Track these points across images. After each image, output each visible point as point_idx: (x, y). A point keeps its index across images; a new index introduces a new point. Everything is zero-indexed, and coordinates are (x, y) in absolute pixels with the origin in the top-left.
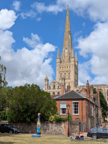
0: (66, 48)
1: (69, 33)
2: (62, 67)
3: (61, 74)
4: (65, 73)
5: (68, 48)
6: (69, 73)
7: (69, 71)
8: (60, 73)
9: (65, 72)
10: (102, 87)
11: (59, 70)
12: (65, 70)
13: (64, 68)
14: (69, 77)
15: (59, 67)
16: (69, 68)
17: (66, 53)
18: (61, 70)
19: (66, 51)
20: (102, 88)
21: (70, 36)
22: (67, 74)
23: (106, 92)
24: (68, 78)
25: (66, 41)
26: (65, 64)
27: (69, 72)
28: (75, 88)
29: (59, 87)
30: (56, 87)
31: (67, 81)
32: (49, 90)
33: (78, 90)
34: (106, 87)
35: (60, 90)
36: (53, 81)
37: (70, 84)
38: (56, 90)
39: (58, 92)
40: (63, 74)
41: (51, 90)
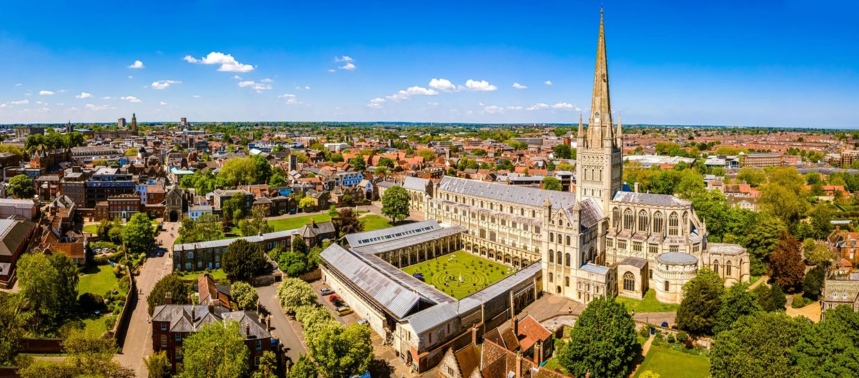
0: (597, 114)
2: (587, 157)
3: (585, 170)
4: (593, 171)
5: (600, 113)
6: (601, 171)
7: (600, 167)
8: (584, 168)
9: (593, 168)
11: (581, 163)
12: (593, 163)
13: (591, 160)
15: (582, 156)
16: (600, 160)
17: (595, 125)
18: (584, 162)
21: (605, 84)
22: (597, 172)
23: (668, 218)
24: (599, 180)
25: (597, 98)
26: (593, 152)
28: (611, 203)
29: (568, 225)
30: (565, 224)
31: (596, 186)
32: (551, 228)
33: (616, 208)
34: (669, 208)
35: (570, 232)
36: (559, 212)
37: (602, 193)
38: (564, 231)
39: (566, 235)
40: (589, 171)
41: (555, 229)
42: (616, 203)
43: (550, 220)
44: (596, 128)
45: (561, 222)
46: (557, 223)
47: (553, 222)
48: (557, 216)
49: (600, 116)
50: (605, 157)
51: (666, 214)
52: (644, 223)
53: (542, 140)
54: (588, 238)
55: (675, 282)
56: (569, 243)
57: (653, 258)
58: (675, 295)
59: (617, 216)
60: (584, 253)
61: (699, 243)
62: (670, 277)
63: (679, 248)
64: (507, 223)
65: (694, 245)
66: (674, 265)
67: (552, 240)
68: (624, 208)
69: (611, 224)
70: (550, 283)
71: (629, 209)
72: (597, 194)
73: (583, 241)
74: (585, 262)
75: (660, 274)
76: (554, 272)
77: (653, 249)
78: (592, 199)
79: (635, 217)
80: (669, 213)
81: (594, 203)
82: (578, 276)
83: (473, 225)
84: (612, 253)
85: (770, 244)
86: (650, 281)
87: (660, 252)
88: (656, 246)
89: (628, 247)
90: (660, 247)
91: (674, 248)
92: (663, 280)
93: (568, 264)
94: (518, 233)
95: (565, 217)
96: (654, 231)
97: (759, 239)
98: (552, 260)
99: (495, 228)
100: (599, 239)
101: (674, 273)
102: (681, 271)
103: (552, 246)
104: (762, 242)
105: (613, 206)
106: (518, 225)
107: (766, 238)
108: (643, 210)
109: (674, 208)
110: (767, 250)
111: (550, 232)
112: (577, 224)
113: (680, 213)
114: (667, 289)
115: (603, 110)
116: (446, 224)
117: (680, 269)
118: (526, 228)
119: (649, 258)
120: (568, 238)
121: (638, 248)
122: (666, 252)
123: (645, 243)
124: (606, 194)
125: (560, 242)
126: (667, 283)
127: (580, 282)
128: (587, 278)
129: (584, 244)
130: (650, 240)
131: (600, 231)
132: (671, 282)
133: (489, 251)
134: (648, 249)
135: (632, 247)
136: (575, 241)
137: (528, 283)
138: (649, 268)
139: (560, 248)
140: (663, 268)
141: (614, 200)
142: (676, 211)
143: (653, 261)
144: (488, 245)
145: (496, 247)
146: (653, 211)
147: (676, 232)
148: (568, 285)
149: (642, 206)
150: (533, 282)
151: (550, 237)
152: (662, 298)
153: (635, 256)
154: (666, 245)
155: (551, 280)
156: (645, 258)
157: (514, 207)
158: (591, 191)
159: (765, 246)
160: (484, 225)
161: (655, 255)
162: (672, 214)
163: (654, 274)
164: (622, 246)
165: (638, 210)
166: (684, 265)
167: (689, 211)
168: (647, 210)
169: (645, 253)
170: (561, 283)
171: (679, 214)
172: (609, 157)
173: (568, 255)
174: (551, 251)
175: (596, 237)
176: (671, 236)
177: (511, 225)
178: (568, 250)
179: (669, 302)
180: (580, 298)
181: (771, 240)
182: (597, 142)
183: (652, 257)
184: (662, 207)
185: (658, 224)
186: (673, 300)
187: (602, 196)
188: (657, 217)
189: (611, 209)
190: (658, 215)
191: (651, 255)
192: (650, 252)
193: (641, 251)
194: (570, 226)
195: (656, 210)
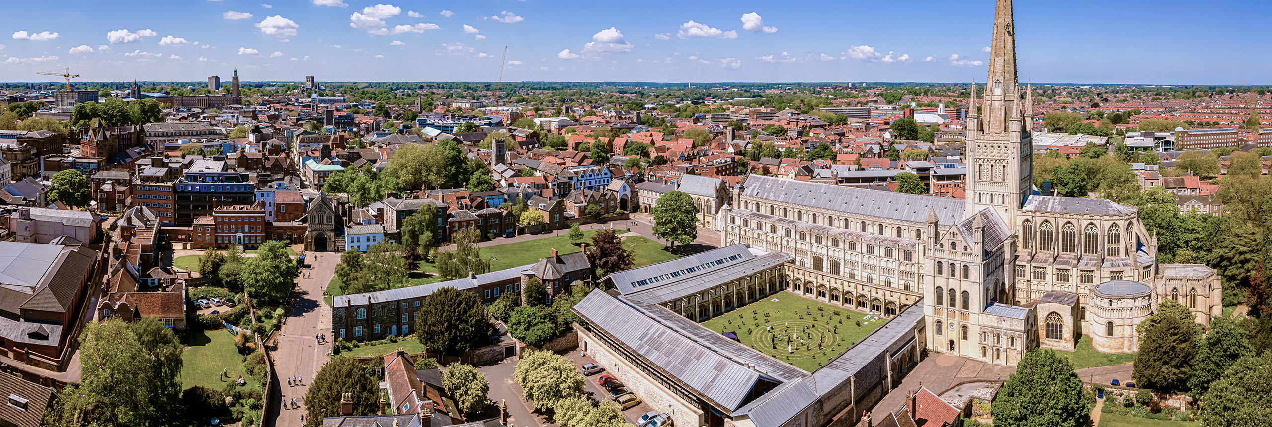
0: (997, 82)
1: (1009, 32)
2: (982, 145)
3: (980, 165)
4: (992, 166)
5: (1002, 81)
6: (1004, 166)
7: (1004, 160)
8: (978, 164)
9: (992, 163)
10: (1095, 217)
11: (974, 155)
12: (992, 154)
13: (990, 150)
14: (1003, 180)
15: (975, 145)
16: (1003, 150)
17: (995, 98)
18: (979, 154)
19: (998, 91)
20: (1094, 222)
21: (1010, 39)
22: (998, 168)
23: (1106, 234)
24: (1001, 180)
25: (997, 59)
26: (992, 138)
27: (1004, 163)
28: (1019, 213)
29: (966, 249)
30: (960, 248)
31: (996, 189)
32: (938, 254)
33: (1027, 220)
34: (1107, 218)
35: (969, 259)
36: (951, 231)
37: (1006, 200)
38: (959, 259)
39: (963, 264)
40: (986, 167)
41: (945, 256)
42: (1030, 214)
43: (936, 242)
44: (997, 103)
45: (954, 245)
46: (947, 246)
47: (942, 245)
48: (947, 236)
49: (1001, 86)
50: (1010, 146)
51: (1102, 227)
52: (1069, 243)
53: (869, 110)
54: (992, 266)
55: (1121, 323)
56: (966, 276)
57: (1087, 291)
58: (1121, 340)
59: (1027, 230)
60: (988, 290)
61: (1150, 266)
62: (1114, 316)
63: (1124, 274)
64: (858, 247)
65: (1144, 268)
66: (1120, 299)
67: (940, 272)
68: (1039, 220)
69: (1020, 244)
70: (937, 337)
71: (1047, 221)
72: (998, 200)
73: (988, 272)
74: (989, 302)
75: (1100, 312)
76: (943, 319)
77: (1086, 278)
78: (991, 208)
79: (1058, 233)
80: (1107, 225)
81: (995, 213)
82: (981, 323)
83: (802, 251)
84: (1025, 287)
85: (1247, 261)
86: (1083, 323)
87: (1096, 281)
88: (1090, 274)
89: (1049, 277)
90: (1096, 274)
91: (1116, 275)
92: (1104, 321)
93: (966, 306)
94: (876, 262)
95: (960, 237)
96: (1085, 252)
97: (1231, 255)
98: (939, 301)
99: (838, 254)
100: (1006, 266)
101: (1121, 310)
102: (1130, 306)
103: (941, 281)
104: (1236, 259)
105: (1024, 218)
106: (876, 250)
107: (1241, 253)
108: (1069, 222)
109: (1115, 217)
110: (1243, 270)
111: (937, 260)
112: (979, 247)
113: (1123, 224)
114: (1110, 333)
115: (1007, 76)
116: (759, 250)
117: (1128, 303)
118: (889, 253)
119: (1081, 291)
120: (966, 268)
121: (1063, 276)
122: (1105, 280)
123: (1075, 269)
124: (1012, 200)
125: (953, 275)
126: (1110, 325)
127: (985, 333)
128: (996, 325)
129: (988, 275)
130: (1082, 266)
131: (1007, 256)
132: (1117, 322)
133: (831, 290)
134: (1079, 278)
135: (1055, 277)
136: (976, 273)
137: (908, 339)
138: (1081, 305)
139: (953, 283)
140: (1105, 303)
141: (1024, 209)
142: (1117, 222)
143: (1085, 295)
144: (830, 282)
145: (842, 284)
146: (1084, 223)
147: (1117, 252)
148: (965, 338)
149: (1068, 216)
150: (914, 337)
151: (936, 267)
152: (1103, 346)
153: (1059, 289)
154: (1106, 273)
155: (939, 331)
156: (1074, 291)
157: (867, 223)
158: (989, 197)
159: (1240, 265)
160: (821, 250)
161: (1089, 286)
162: (1112, 226)
163: (1087, 314)
164: (1040, 275)
165: (1062, 222)
166: (1134, 298)
167: (1135, 221)
168: (1074, 221)
169: (1075, 284)
170: (955, 335)
171: (1121, 226)
172: (1017, 146)
173: (965, 294)
174: (939, 289)
175: (1002, 264)
176: (1110, 258)
177: (864, 250)
178: (965, 285)
179: (1113, 351)
180: (985, 355)
181: (1248, 256)
182: (998, 123)
183: (1084, 289)
184: (1097, 217)
185: (1091, 243)
186: (1120, 348)
187: (1006, 203)
188: (1089, 231)
189: (1020, 223)
190: (1092, 228)
191: (1083, 287)
192: (1082, 281)
193: (1068, 281)
194: (969, 251)
195: (1089, 221)
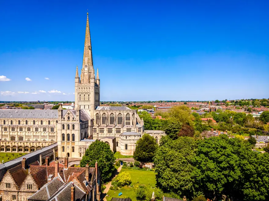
0: (86, 66)
1: (90, 49)
2: (81, 88)
4: (84, 95)
5: (87, 65)
6: (89, 95)
7: (89, 93)
8: (79, 95)
10: (121, 111)
11: (78, 91)
12: (84, 91)
13: (83, 89)
15: (78, 88)
16: (88, 89)
17: (85, 72)
19: (86, 69)
20: (121, 113)
21: (90, 51)
22: (87, 96)
23: (125, 117)
24: (88, 100)
25: (85, 58)
26: (84, 85)
28: (95, 111)
29: (73, 118)
30: (71, 119)
31: (86, 103)
32: (63, 122)
33: (97, 114)
34: (125, 111)
35: (74, 122)
36: (68, 112)
37: (90, 107)
38: (71, 123)
40: (82, 95)
41: (66, 122)
42: (98, 111)
43: (62, 118)
44: (86, 74)
45: (69, 118)
46: (66, 118)
47: (64, 118)
48: (66, 115)
49: (87, 67)
50: (91, 88)
51: (124, 114)
52: (112, 120)
54: (84, 126)
55: (130, 145)
56: (73, 128)
57: (118, 136)
58: (130, 151)
59: (98, 118)
60: (82, 134)
61: (141, 128)
62: (128, 142)
63: (132, 130)
64: (31, 130)
65: (139, 128)
66: (130, 136)
67: (64, 128)
68: (102, 113)
69: (95, 122)
70: (63, 153)
71: (104, 113)
72: (87, 107)
73: (82, 128)
74: (82, 138)
75: (123, 141)
76: (65, 146)
77: (118, 131)
79: (108, 117)
80: (125, 114)
81: (86, 112)
82: (79, 145)
83: (5, 135)
84: (96, 136)
86: (117, 148)
87: (121, 132)
89: (105, 132)
90: (122, 129)
91: (129, 130)
92: (124, 144)
93: (73, 140)
94: (39, 134)
95: (71, 115)
96: (118, 124)
98: (63, 139)
99: (23, 134)
100: (89, 128)
101: (130, 140)
102: (133, 139)
103: (64, 132)
106: (39, 130)
108: (112, 113)
109: (128, 111)
111: (62, 124)
112: (78, 118)
113: (131, 114)
114: (126, 148)
115: (89, 64)
118: (45, 130)
119: (116, 136)
120: (73, 126)
121: (110, 131)
122: (125, 132)
123: (114, 128)
124: (92, 107)
125: (69, 129)
126: (126, 146)
127: (80, 148)
128: (84, 145)
130: (117, 127)
131: (90, 124)
132: (129, 144)
133: (18, 147)
134: (116, 131)
135: (107, 131)
136: (77, 127)
137: (50, 152)
138: (116, 141)
139: (69, 132)
140: (124, 138)
141: (96, 110)
142: (129, 113)
143: (118, 137)
144: (17, 144)
145: (24, 144)
146: (117, 113)
147: (129, 124)
148: (73, 151)
149: (112, 111)
150: (53, 151)
151: (62, 127)
152: (124, 153)
153: (109, 136)
154: (125, 129)
155: (63, 150)
156: (114, 136)
157: (35, 121)
158: (83, 106)
160: (15, 134)
161: (119, 134)
162: (127, 114)
163: (119, 144)
164: (102, 131)
165: (110, 113)
166: (135, 136)
167: (135, 113)
168: (114, 113)
169: (114, 133)
170: (69, 150)
171: (130, 114)
172: (93, 88)
173: (73, 135)
174: (63, 135)
176: (127, 125)
177: (34, 130)
178: (73, 132)
179: (128, 155)
180: (81, 156)
182: (86, 81)
183: (117, 135)
185: (120, 120)
186: (130, 154)
188: (119, 116)
189: (95, 115)
190: (120, 115)
191: (117, 134)
192: (116, 133)
193: (112, 133)
194: (74, 119)
195: (119, 113)
